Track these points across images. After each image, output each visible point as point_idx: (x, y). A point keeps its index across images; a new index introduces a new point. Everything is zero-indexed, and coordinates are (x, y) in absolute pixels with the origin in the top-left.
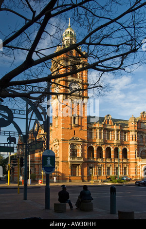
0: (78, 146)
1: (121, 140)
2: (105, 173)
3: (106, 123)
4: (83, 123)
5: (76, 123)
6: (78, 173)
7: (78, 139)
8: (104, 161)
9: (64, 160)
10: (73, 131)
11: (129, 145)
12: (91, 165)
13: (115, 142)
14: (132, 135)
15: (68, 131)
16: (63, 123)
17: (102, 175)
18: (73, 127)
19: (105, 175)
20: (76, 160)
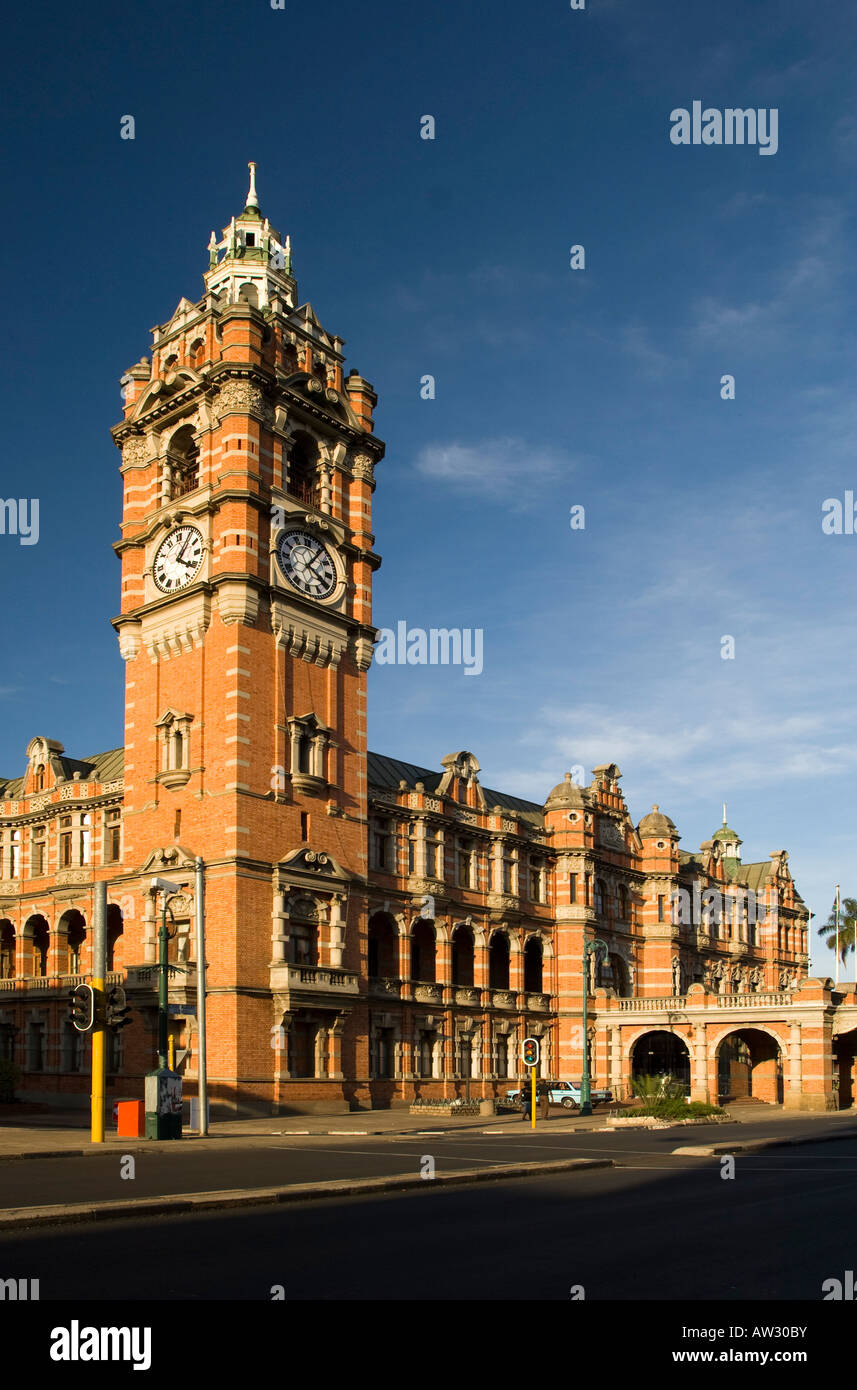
0: (321, 906)
1: (523, 898)
2: (448, 1064)
3: (455, 796)
4: (347, 776)
5: (315, 769)
6: (326, 1060)
7: (329, 865)
8: (446, 1000)
9: (247, 982)
10: (294, 813)
11: (552, 923)
12: (388, 1019)
13: (495, 901)
14: (573, 876)
15: (268, 810)
16: (240, 756)
17: (436, 1075)
18: (298, 794)
19: (449, 1076)
20: (321, 984)
